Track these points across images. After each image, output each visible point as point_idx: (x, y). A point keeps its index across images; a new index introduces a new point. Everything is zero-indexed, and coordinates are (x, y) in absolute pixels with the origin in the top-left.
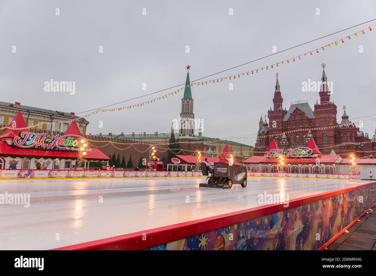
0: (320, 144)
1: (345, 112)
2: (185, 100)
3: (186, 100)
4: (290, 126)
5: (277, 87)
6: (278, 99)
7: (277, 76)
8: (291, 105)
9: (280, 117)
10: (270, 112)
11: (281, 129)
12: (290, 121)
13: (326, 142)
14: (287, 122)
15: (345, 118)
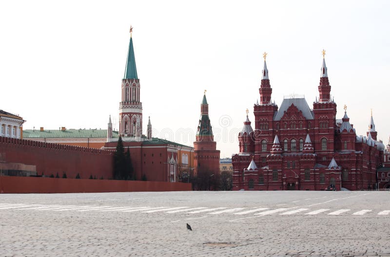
0: (319, 152)
1: (346, 113)
2: (129, 82)
3: (132, 82)
4: (283, 128)
5: (265, 73)
6: (266, 89)
7: (265, 57)
8: (284, 99)
9: (271, 115)
10: (256, 108)
11: (271, 131)
12: (283, 121)
13: (326, 150)
14: (280, 121)
15: (346, 120)
